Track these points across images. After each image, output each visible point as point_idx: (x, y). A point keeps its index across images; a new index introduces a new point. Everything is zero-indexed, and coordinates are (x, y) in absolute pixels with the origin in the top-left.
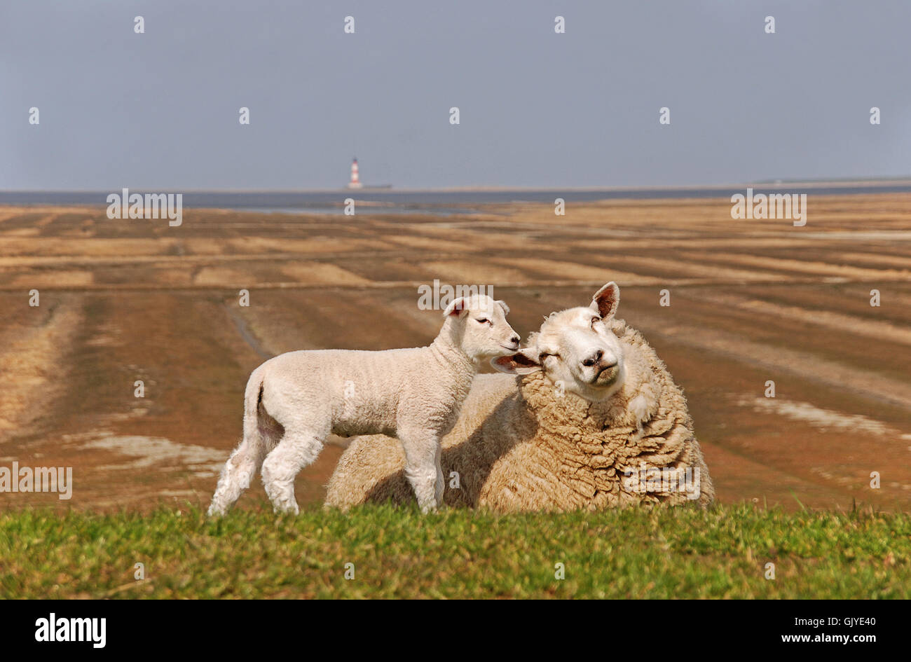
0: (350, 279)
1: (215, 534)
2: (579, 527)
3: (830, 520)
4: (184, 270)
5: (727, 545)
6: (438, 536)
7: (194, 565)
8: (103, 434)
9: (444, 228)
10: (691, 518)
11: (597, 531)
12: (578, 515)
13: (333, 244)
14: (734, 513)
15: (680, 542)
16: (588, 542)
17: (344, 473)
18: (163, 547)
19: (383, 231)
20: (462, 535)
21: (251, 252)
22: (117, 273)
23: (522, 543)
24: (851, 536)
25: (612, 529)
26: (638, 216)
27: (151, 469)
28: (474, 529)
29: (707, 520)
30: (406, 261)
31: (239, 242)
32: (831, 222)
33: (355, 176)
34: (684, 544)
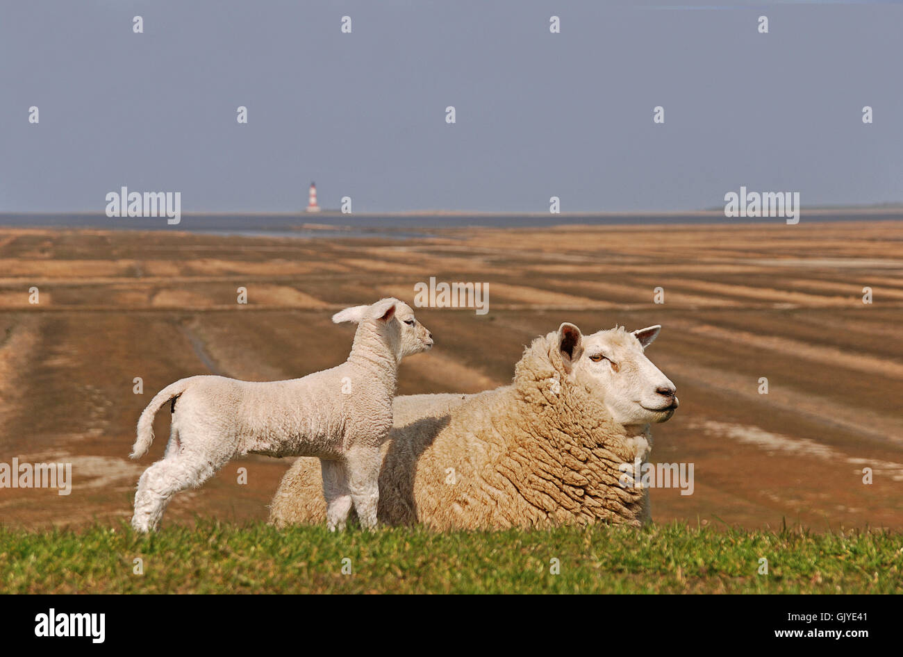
0: (308, 302)
1: (148, 552)
2: (512, 545)
3: (760, 539)
4: (142, 291)
5: (657, 564)
6: (371, 554)
7: (124, 583)
8: (58, 454)
9: (401, 251)
10: (624, 537)
11: (530, 549)
12: (512, 534)
13: (292, 267)
14: (666, 532)
15: (611, 561)
16: (521, 560)
17: (288, 493)
18: (94, 565)
19: (341, 255)
20: (396, 552)
21: (209, 274)
22: (75, 294)
23: (455, 562)
24: (780, 556)
25: (546, 547)
26: (591, 242)
27: (106, 488)
28: (408, 547)
29: (639, 539)
30: (362, 284)
31: (197, 264)
32: (779, 249)
33: (313, 200)
34: (615, 562)
